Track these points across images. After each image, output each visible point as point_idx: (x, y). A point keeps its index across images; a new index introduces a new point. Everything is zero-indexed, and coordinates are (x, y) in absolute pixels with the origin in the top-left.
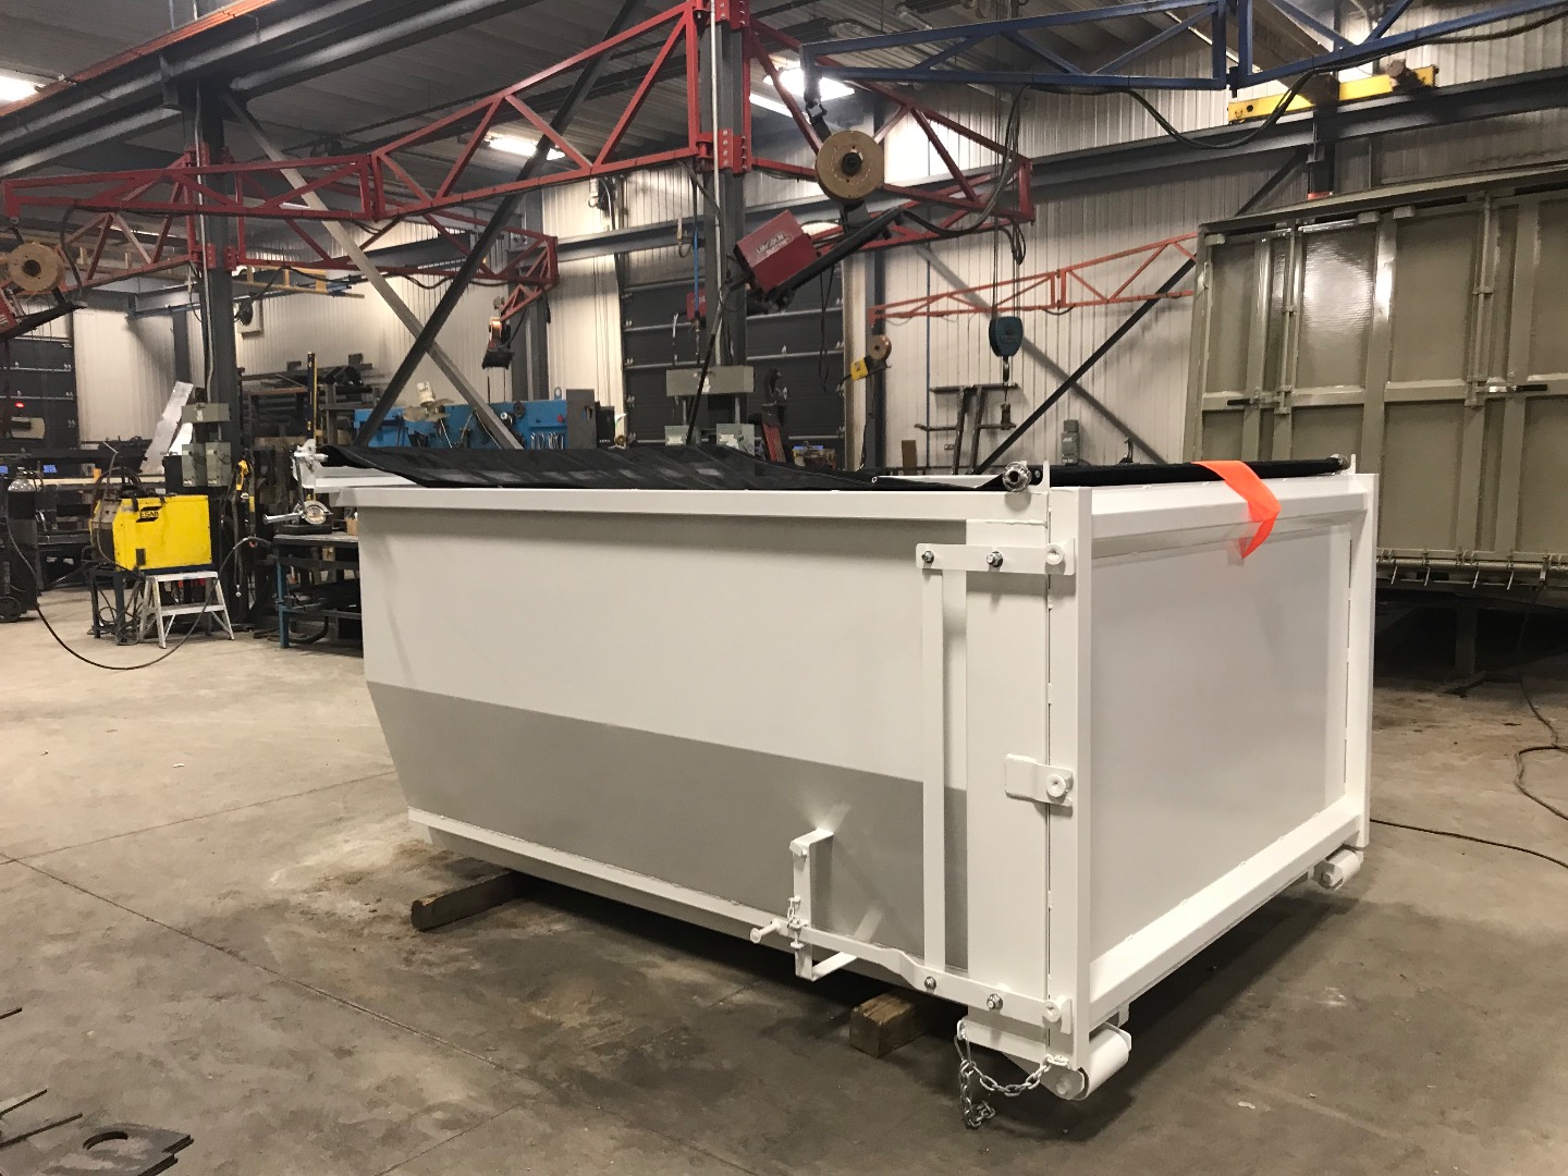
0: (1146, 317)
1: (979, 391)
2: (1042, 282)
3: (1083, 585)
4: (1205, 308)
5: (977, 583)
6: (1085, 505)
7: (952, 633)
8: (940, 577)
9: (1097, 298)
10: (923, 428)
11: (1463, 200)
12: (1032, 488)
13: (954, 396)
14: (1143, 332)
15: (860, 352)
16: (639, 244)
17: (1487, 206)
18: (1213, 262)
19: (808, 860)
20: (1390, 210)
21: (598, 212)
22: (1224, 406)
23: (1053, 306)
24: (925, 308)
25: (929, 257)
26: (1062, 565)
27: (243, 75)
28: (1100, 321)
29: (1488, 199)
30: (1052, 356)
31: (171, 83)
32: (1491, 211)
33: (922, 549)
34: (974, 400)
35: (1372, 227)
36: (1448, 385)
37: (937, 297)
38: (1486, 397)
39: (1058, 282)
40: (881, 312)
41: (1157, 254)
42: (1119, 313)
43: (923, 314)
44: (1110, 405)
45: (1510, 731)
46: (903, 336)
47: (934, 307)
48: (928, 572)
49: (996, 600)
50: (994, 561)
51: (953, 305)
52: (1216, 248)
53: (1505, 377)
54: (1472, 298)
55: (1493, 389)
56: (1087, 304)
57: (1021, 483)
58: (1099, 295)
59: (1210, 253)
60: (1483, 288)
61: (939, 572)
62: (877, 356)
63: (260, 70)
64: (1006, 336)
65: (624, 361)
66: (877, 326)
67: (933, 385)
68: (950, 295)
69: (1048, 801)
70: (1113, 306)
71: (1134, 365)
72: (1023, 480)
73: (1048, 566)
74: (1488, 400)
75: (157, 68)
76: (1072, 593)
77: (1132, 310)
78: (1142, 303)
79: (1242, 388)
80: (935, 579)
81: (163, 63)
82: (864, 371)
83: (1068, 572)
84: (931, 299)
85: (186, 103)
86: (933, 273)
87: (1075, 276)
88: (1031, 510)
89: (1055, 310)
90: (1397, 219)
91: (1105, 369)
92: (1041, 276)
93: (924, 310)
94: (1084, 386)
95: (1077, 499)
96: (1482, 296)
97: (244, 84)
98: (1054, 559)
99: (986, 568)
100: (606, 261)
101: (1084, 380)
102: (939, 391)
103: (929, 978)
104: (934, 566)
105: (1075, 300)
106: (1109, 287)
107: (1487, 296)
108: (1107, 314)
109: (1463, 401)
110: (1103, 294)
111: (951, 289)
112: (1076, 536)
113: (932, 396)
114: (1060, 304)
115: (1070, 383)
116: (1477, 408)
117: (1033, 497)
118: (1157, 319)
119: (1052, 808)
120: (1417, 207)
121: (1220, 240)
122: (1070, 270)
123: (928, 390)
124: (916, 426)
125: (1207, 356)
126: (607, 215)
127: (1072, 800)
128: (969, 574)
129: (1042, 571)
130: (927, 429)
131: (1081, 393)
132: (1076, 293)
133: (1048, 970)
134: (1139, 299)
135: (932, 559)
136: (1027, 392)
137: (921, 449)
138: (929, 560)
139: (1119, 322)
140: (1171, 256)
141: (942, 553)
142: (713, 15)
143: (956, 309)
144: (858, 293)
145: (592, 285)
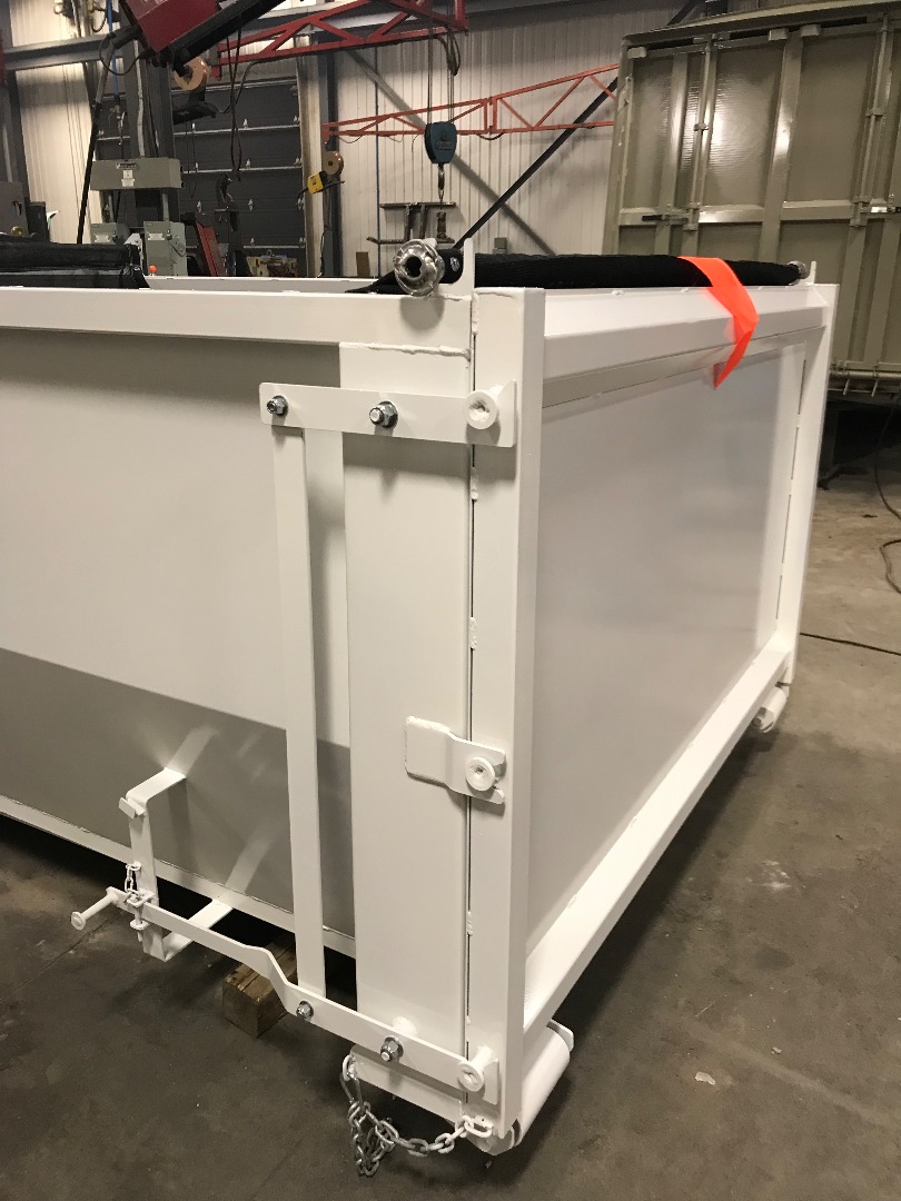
0: (566, 144)
1: (423, 208)
2: (477, 107)
3: (526, 464)
4: (625, 124)
5: (358, 452)
6: (534, 318)
7: (323, 523)
8: (298, 441)
9: (524, 126)
10: (374, 241)
11: (864, 21)
12: (446, 290)
13: (400, 213)
14: (562, 159)
15: (317, 166)
17: (884, 28)
18: (634, 76)
19: (146, 820)
20: (797, 28)
21: (64, 20)
22: (639, 222)
23: (486, 131)
24: (373, 127)
25: (377, 79)
26: (495, 429)
28: (526, 147)
29: (885, 21)
30: (485, 178)
32: (888, 33)
33: (269, 391)
34: (419, 216)
35: (780, 44)
36: (836, 206)
37: (386, 117)
38: (868, 217)
39: (490, 108)
40: (334, 129)
41: (575, 87)
42: (543, 141)
43: (372, 133)
44: (533, 226)
45: (868, 523)
46: (355, 153)
47: (382, 127)
48: (282, 432)
49: (388, 482)
50: (382, 417)
51: (399, 126)
52: (637, 62)
53: (886, 198)
54: (865, 119)
55: (875, 210)
56: (516, 130)
57: (425, 280)
58: (526, 123)
59: (632, 67)
60: (875, 110)
61: (298, 432)
62: (331, 171)
64: (440, 143)
66: (331, 143)
67: (382, 202)
68: (395, 116)
69: (469, 793)
70: (537, 134)
71: (554, 189)
72: (429, 274)
73: (470, 430)
74: (870, 221)
76: (509, 476)
77: (552, 138)
78: (562, 131)
79: (654, 204)
80: (292, 443)
82: (320, 185)
83: (505, 441)
84: (379, 119)
86: (381, 96)
87: (505, 103)
88: (443, 327)
89: (487, 136)
90: (804, 37)
91: (530, 193)
92: (474, 102)
93: (373, 129)
94: (512, 207)
95: (520, 309)
96: (873, 117)
98: (480, 419)
99: (370, 430)
100: (75, 70)
101: (511, 202)
102: (388, 207)
103: (303, 1003)
104: (288, 422)
105: (504, 127)
106: (533, 114)
107: (878, 117)
108: (531, 140)
109: (848, 221)
110: (528, 119)
111: (396, 111)
112: (517, 377)
113: (382, 211)
114: (492, 129)
115: (499, 204)
116: (860, 227)
117: (448, 305)
118: (573, 147)
119: (471, 803)
120: (824, 25)
121: (641, 53)
122: (500, 97)
123: (379, 206)
124: (369, 239)
125: (625, 172)
126: (73, 24)
127: (504, 793)
128: (346, 436)
129: (461, 438)
130: (379, 242)
131: (510, 214)
132: (506, 120)
133: (466, 1011)
134: (559, 127)
135: (285, 410)
136: (464, 211)
137: (373, 260)
138: (280, 411)
139: (541, 150)
140: (586, 88)
141: (301, 399)
143: (401, 129)
144: (314, 120)
145: (63, 94)
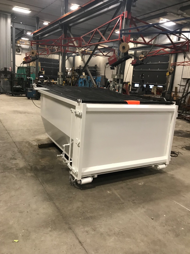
13: (186, 80)
16: (138, 50)
19: (64, 147)
27: (71, 24)
31: (60, 25)
34: (189, 81)
47: (183, 64)
62: (171, 72)
63: (73, 23)
65: (133, 69)
68: (186, 62)
69: (78, 145)
75: (59, 23)
81: (59, 22)
82: (169, 74)
84: (183, 62)
85: (62, 28)
88: (80, 106)
93: (181, 64)
97: (71, 25)
100: (133, 52)
103: (69, 165)
104: (72, 112)
113: (182, 80)
117: (80, 104)
123: (182, 78)
124: (178, 85)
126: (134, 45)
130: (180, 85)
137: (178, 89)
142: (124, 17)
144: (172, 60)
